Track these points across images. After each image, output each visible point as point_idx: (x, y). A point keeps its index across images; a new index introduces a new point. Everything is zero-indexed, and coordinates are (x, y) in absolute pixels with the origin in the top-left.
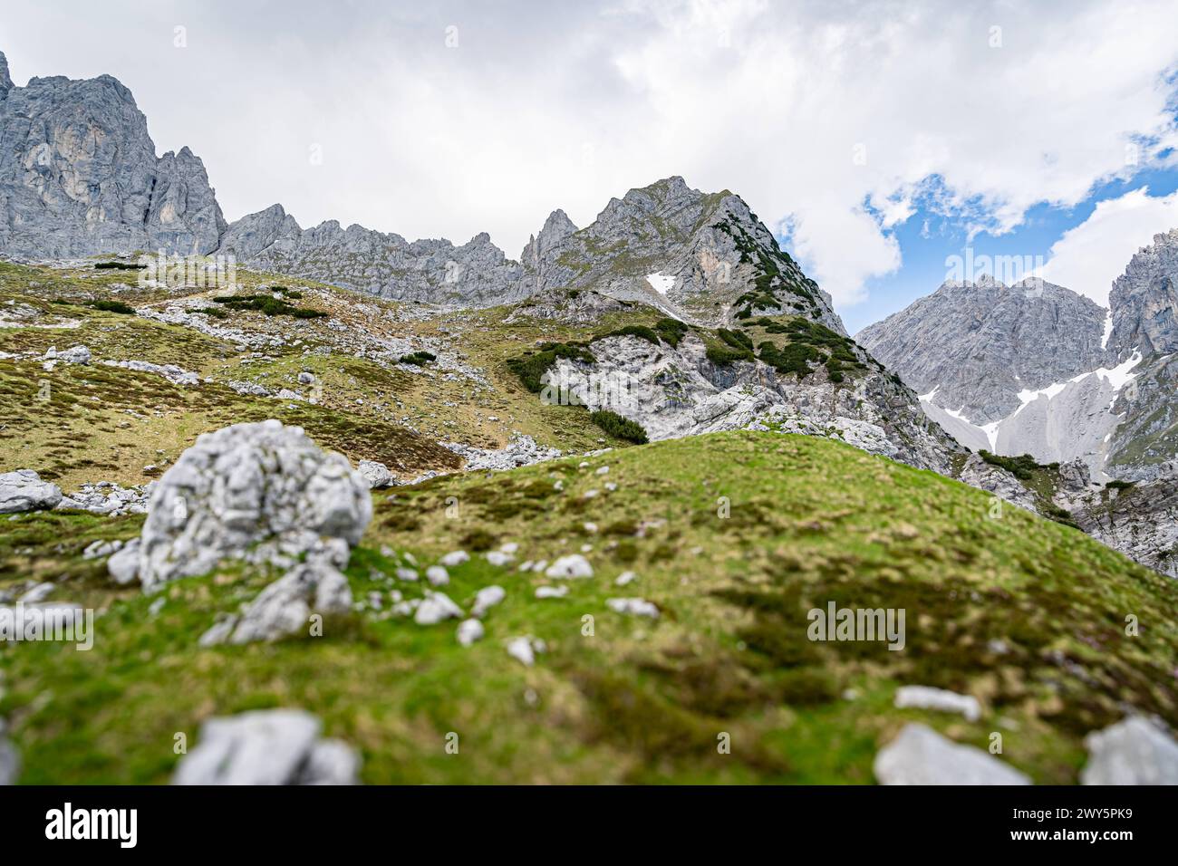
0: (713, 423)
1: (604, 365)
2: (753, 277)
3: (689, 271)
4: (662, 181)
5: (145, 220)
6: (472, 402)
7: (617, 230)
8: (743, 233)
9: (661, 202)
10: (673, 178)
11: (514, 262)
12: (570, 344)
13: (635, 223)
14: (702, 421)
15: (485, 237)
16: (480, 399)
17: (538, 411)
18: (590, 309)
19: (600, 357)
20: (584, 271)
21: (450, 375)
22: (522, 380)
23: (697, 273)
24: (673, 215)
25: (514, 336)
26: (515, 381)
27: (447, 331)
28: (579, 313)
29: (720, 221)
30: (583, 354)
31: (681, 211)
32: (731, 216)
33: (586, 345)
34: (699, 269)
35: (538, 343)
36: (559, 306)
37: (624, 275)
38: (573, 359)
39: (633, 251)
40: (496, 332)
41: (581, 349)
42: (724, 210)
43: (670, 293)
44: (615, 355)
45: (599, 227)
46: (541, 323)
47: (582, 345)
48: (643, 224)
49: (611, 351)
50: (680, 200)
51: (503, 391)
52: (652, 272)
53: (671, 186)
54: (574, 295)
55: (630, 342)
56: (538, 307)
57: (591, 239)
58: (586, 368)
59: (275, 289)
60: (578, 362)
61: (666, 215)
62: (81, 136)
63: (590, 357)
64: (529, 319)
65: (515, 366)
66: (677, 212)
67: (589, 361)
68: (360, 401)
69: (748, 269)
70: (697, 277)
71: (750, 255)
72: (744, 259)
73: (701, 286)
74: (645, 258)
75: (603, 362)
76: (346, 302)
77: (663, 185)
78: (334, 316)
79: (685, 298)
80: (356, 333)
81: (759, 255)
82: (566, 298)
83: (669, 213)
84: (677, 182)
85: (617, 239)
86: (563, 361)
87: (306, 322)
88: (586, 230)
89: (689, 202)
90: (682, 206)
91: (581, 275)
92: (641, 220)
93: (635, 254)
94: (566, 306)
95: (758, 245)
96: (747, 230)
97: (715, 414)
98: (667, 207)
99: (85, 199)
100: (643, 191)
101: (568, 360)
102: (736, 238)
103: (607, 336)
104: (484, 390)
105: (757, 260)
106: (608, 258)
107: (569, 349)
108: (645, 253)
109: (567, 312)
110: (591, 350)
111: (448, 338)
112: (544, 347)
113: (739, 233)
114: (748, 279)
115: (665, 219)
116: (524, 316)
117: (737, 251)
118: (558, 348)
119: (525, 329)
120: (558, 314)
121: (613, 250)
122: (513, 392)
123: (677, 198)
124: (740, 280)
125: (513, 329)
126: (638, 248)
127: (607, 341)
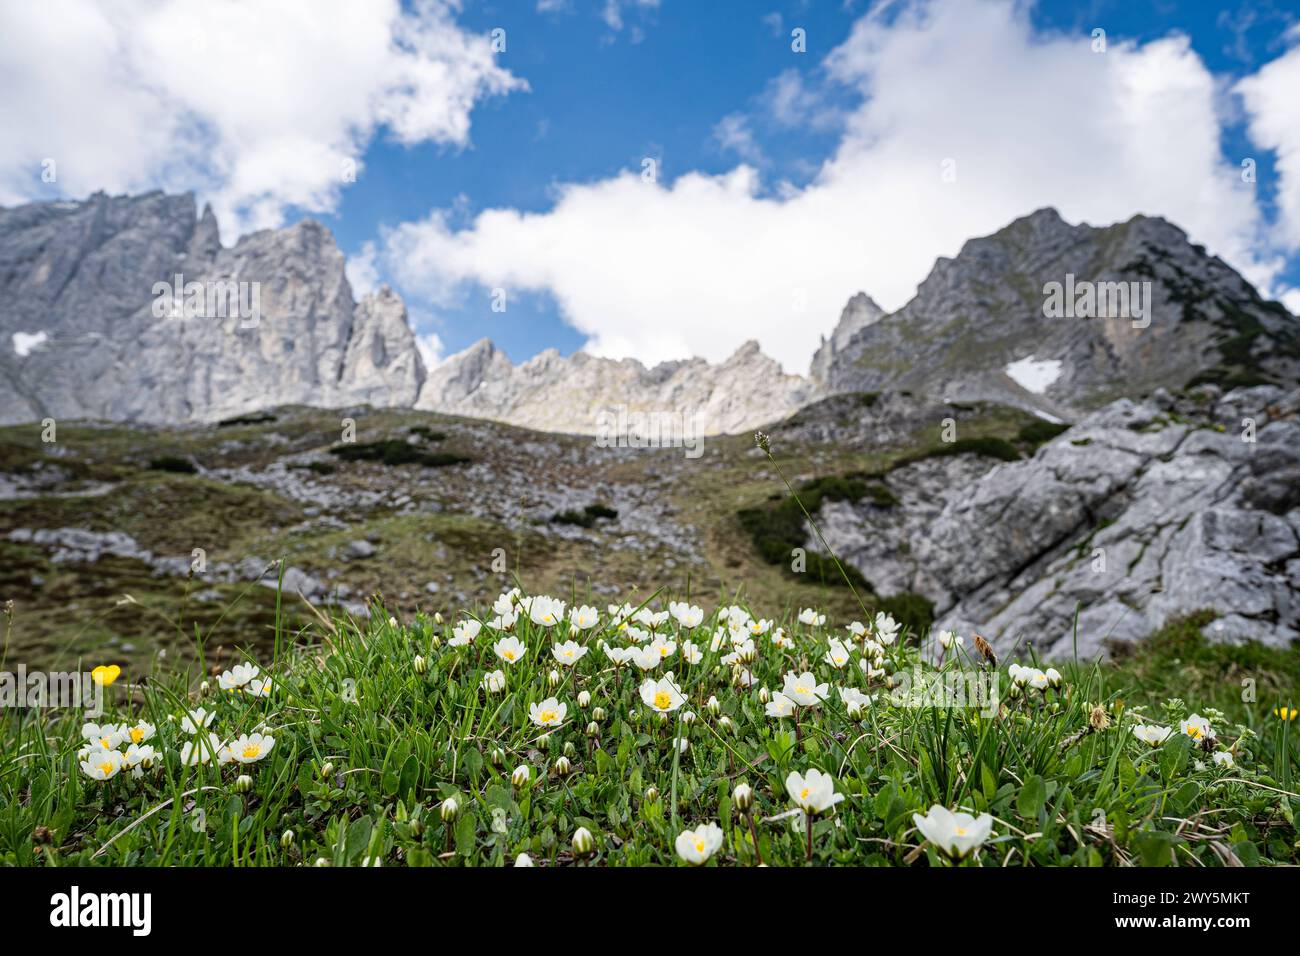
0: (1015, 594)
1: (916, 509)
2: (1212, 343)
3: (1084, 349)
4: (1020, 221)
5: (340, 377)
6: (654, 585)
7: (949, 304)
8: (1180, 271)
9: (1020, 250)
10: (1039, 212)
11: (798, 377)
12: (849, 476)
13: (978, 287)
14: (970, 590)
15: (754, 348)
16: (670, 578)
17: (774, 596)
18: (897, 421)
19: (909, 497)
20: (900, 372)
21: (628, 539)
22: (756, 541)
23: (1100, 350)
24: (1044, 267)
25: (763, 474)
26: (746, 545)
27: (657, 472)
28: (879, 429)
29: (1132, 259)
30: (874, 492)
31: (1058, 259)
32: (1153, 250)
33: (880, 476)
34: (1102, 343)
35: (799, 481)
36: (842, 420)
37: (968, 369)
38: (855, 502)
39: (979, 331)
40: (733, 471)
41: (871, 484)
42: (1139, 242)
43: (1054, 389)
44: (937, 490)
45: (920, 304)
46: (813, 451)
47: (871, 477)
48: (993, 288)
49: (928, 485)
50: (1053, 242)
51: (719, 563)
52: (1016, 359)
53: (1036, 223)
54: (870, 401)
55: (966, 466)
56: (809, 425)
57: (909, 322)
58: (881, 517)
59: (413, 431)
60: (863, 505)
61: (1032, 269)
62: (280, 290)
63: (887, 496)
64: (793, 445)
65: (750, 520)
66: (1051, 262)
67: (886, 503)
68: (433, 587)
69: (1200, 333)
70: (1100, 354)
71: (1201, 307)
72: (1189, 316)
73: (1110, 371)
74: (1000, 339)
75: (914, 504)
76: (509, 442)
77: (1021, 225)
78: (481, 460)
79: (1080, 393)
80: (508, 483)
81: (1219, 304)
82: (856, 406)
83: (1037, 264)
84: (1047, 216)
85: (951, 317)
86: (835, 506)
87: (435, 472)
88: (900, 312)
89: (1070, 243)
90: (1060, 251)
91: (895, 378)
92: (989, 282)
93: (984, 335)
94: (857, 420)
95: (1212, 292)
96: (1187, 269)
97: (1021, 547)
98: (1033, 256)
99: (280, 360)
100: (990, 239)
101: (845, 504)
102: (1168, 283)
103: (921, 459)
104: (684, 564)
105: (1215, 313)
106: (936, 347)
107: (846, 485)
108: (1002, 331)
109: (857, 429)
110: (890, 485)
111: (657, 484)
112: (809, 487)
113: (1171, 274)
114: (1202, 347)
115: (1033, 274)
116: (784, 442)
117: (1172, 305)
118: (826, 485)
119: (784, 462)
120: (842, 433)
121: (945, 334)
122: (735, 564)
123: (1048, 239)
124: (1186, 352)
125: (764, 463)
126: (988, 325)
127: (922, 468)
